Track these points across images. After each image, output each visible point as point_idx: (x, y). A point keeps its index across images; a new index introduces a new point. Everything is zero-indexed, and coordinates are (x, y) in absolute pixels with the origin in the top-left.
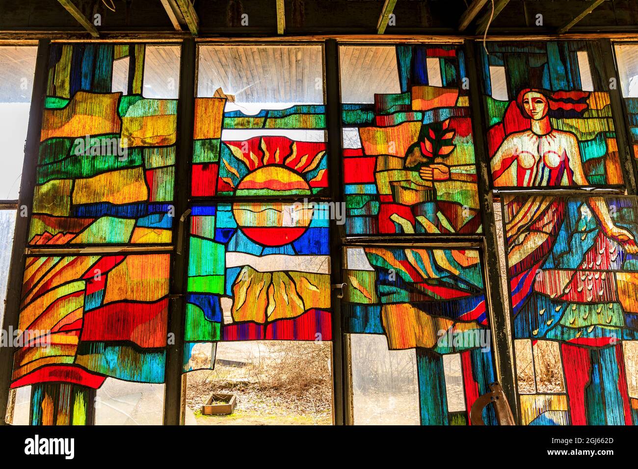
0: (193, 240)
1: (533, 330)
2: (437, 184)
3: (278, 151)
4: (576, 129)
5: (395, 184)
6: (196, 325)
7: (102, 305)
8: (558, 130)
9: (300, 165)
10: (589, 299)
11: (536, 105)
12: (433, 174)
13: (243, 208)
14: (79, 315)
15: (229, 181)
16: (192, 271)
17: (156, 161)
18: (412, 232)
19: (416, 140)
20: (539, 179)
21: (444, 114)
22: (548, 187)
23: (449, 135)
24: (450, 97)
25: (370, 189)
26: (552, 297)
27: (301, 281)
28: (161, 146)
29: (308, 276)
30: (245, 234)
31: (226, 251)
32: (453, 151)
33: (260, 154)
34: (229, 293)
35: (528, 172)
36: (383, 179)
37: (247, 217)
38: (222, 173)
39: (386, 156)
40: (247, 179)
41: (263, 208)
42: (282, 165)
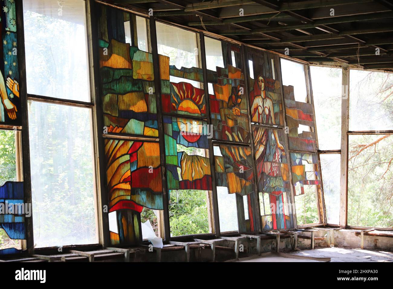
0: (166, 137)
1: (263, 188)
2: (237, 118)
3: (189, 92)
5: (226, 116)
6: (171, 181)
7: (137, 169)
8: (268, 97)
9: (197, 101)
10: (275, 175)
11: (262, 83)
12: (236, 112)
14: (129, 173)
15: (174, 105)
18: (232, 140)
19: (230, 94)
20: (263, 119)
24: (239, 74)
26: (267, 174)
27: (201, 161)
28: (149, 81)
29: (203, 159)
31: (177, 143)
32: (241, 101)
33: (184, 92)
34: (179, 165)
35: (261, 116)
36: (222, 113)
38: (172, 100)
39: (222, 101)
40: (180, 105)
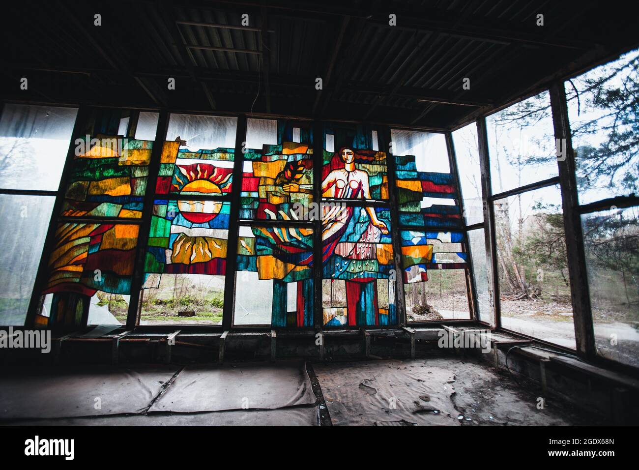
0: (154, 218)
1: (332, 274)
2: (291, 194)
3: (206, 172)
4: (368, 170)
5: (269, 193)
6: (150, 264)
7: (99, 251)
8: (359, 170)
9: (218, 180)
10: (362, 258)
11: (348, 156)
12: (290, 188)
13: (185, 201)
14: (85, 255)
15: (177, 186)
16: (151, 235)
17: (138, 174)
18: (276, 219)
19: (282, 170)
20: (346, 194)
21: (299, 157)
22: (351, 198)
23: (301, 169)
24: (303, 149)
25: (255, 195)
26: (343, 257)
27: (212, 243)
28: (142, 166)
29: (215, 240)
30: (183, 216)
31: (172, 224)
32: (302, 177)
33: (196, 173)
34: (171, 246)
35: (341, 190)
36: (262, 189)
37: (185, 206)
38: (174, 182)
39: (265, 178)
40: (187, 186)
41: (194, 202)
42: (208, 179)
